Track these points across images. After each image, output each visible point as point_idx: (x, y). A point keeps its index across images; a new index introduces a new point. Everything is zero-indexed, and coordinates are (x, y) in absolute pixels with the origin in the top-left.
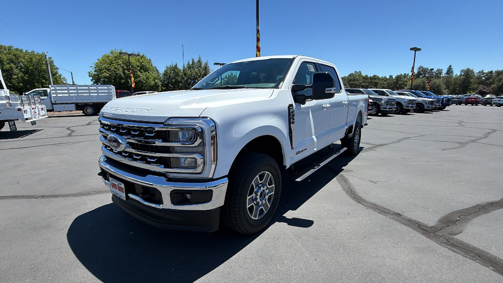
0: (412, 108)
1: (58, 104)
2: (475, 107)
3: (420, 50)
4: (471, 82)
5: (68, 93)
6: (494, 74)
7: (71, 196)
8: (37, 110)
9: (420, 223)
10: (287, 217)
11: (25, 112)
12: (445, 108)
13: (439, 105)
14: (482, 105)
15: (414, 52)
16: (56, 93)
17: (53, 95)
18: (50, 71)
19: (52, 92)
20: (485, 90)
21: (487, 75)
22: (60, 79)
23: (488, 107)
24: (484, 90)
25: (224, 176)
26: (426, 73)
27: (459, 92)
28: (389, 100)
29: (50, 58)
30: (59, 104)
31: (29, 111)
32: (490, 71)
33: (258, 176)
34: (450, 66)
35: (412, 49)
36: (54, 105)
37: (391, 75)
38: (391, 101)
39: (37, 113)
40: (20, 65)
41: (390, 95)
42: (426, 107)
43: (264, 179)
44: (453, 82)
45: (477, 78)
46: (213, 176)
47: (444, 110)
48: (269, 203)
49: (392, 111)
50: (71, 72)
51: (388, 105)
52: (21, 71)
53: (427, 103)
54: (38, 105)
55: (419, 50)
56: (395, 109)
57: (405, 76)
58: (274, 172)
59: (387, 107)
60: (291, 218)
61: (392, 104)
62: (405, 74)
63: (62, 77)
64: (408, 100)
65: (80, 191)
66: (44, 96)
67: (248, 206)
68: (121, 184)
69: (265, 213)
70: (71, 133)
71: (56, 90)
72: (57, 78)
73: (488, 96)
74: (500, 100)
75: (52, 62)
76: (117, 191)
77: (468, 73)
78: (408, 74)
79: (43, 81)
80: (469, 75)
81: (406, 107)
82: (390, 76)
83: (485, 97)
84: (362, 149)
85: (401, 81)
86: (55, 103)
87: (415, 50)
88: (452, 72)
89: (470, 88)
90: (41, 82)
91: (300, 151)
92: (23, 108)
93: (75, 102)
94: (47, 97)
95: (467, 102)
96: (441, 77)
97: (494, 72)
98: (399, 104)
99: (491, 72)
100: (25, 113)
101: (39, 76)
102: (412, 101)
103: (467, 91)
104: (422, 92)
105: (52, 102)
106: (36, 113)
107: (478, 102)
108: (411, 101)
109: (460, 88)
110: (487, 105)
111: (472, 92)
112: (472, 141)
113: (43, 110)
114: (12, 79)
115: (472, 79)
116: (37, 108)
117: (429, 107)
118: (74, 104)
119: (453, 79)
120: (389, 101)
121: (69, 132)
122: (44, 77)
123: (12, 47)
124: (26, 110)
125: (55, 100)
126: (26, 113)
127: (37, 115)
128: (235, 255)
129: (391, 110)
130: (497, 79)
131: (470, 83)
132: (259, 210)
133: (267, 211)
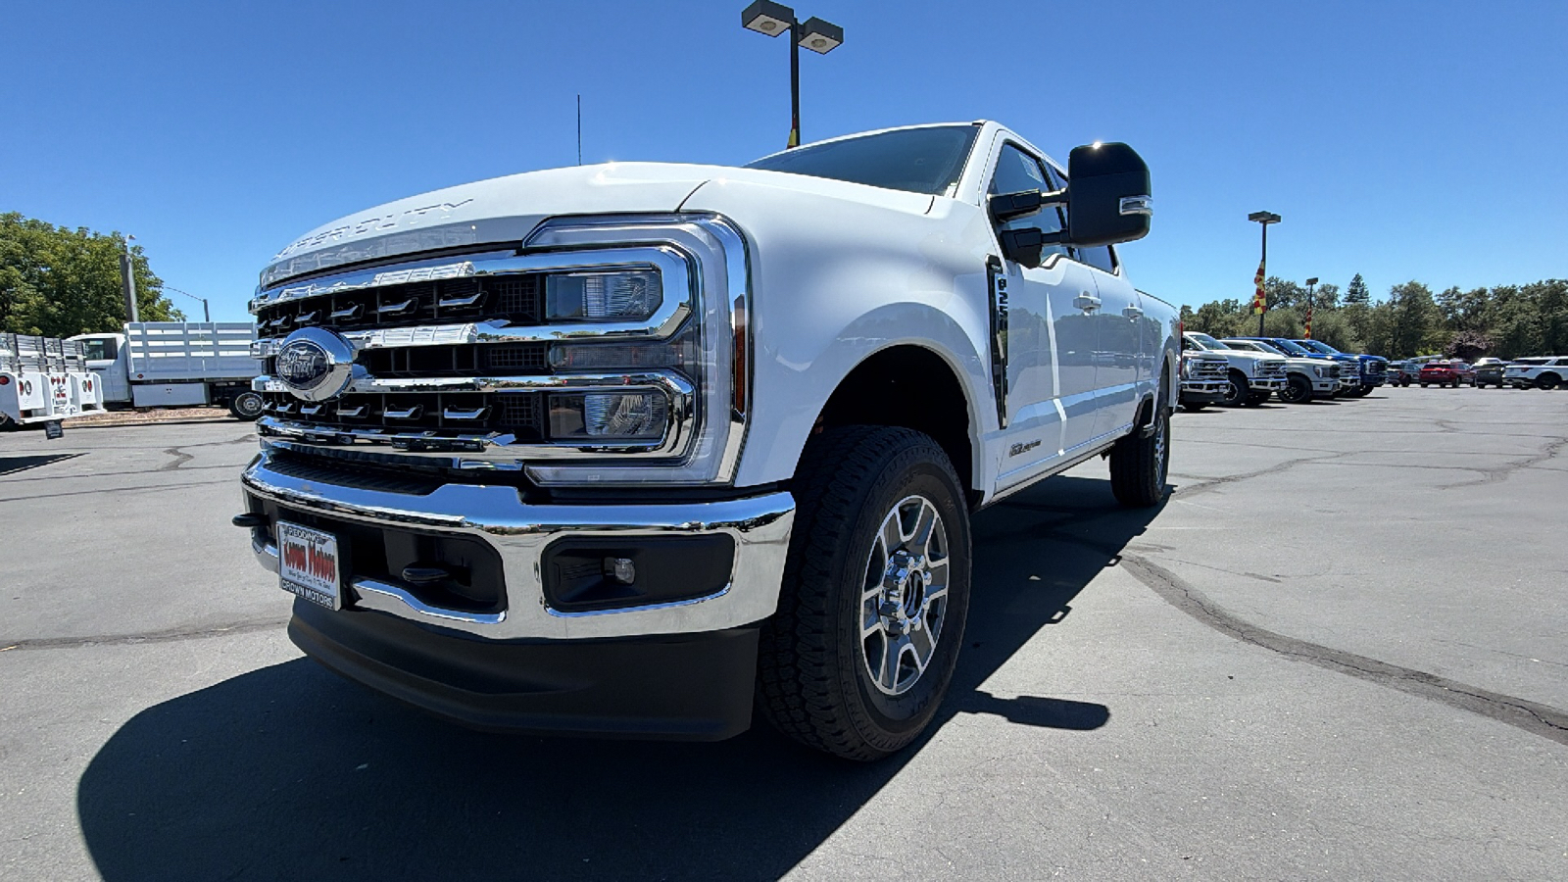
0: (1277, 387)
1: (148, 383)
2: (1448, 392)
3: (1279, 221)
4: (1426, 322)
5: (186, 348)
6: (1490, 299)
7: (133, 640)
8: (67, 388)
9: (1530, 704)
10: (995, 696)
11: (22, 388)
12: (1369, 390)
13: (1356, 381)
14: (1473, 385)
15: (1262, 225)
16: (145, 349)
17: (134, 355)
18: (132, 284)
19: (133, 344)
20: (1473, 344)
21: (1470, 300)
22: (165, 313)
23: (1490, 391)
24: (1469, 344)
25: (779, 482)
26: (1290, 297)
27: (1393, 351)
28: (1206, 360)
29: (137, 250)
30: (154, 384)
31: (37, 386)
32: (1477, 289)
33: (895, 510)
34: (1358, 278)
35: (1252, 217)
36: (136, 389)
37: (1186, 304)
38: (1212, 364)
39: (69, 395)
40: (40, 272)
41: (1206, 349)
42: (1316, 387)
43: (916, 527)
44: (1371, 321)
45: (1440, 310)
46: (734, 475)
47: (1369, 396)
48: (931, 630)
49: (1220, 396)
50: (205, 301)
51: (1206, 377)
52: (38, 291)
53: (1318, 374)
54: (73, 372)
55: (1276, 218)
56: (1227, 388)
57: (1228, 307)
58: (950, 504)
59: (1203, 383)
60: (1014, 697)
61: (1216, 374)
62: (1227, 302)
63: (170, 310)
64: (1261, 363)
65: (173, 622)
66: (105, 358)
67: (865, 634)
68: (324, 541)
69: (921, 673)
70: (179, 459)
71: (144, 338)
72: (157, 313)
73: (1483, 361)
74: (1528, 369)
75: (140, 264)
76: (309, 577)
77: (1413, 298)
78: (1237, 301)
79: (109, 319)
80: (1416, 300)
81: (1258, 383)
82: (1184, 307)
83: (1476, 364)
84: (1170, 490)
85: (1219, 321)
86: (138, 379)
87: (1263, 219)
88: (1364, 295)
89: (1426, 339)
90: (104, 322)
91: (1024, 444)
92: (16, 377)
93: (204, 376)
94: (113, 361)
95: (1427, 379)
96: (1334, 309)
97: (1488, 292)
98: (1236, 375)
99: (1482, 293)
100: (22, 394)
101: (98, 304)
102: (1275, 364)
103: (1418, 350)
104: (1298, 343)
105: (128, 378)
106: (64, 395)
107: (1460, 376)
108: (1270, 368)
109: (1395, 341)
110: (1487, 387)
111: (1430, 352)
112: (1519, 465)
113: (90, 389)
114: (10, 313)
115: (1426, 312)
116: (68, 379)
117: (1326, 386)
118: (202, 385)
119: (1371, 313)
120: (1206, 364)
121: (174, 458)
122: (113, 307)
123: (18, 217)
124: (28, 382)
125: (140, 369)
126: (28, 393)
127: (69, 402)
128: (821, 847)
129: (1215, 391)
130: (1500, 312)
131: (1421, 325)
132: (900, 656)
133: (926, 665)
